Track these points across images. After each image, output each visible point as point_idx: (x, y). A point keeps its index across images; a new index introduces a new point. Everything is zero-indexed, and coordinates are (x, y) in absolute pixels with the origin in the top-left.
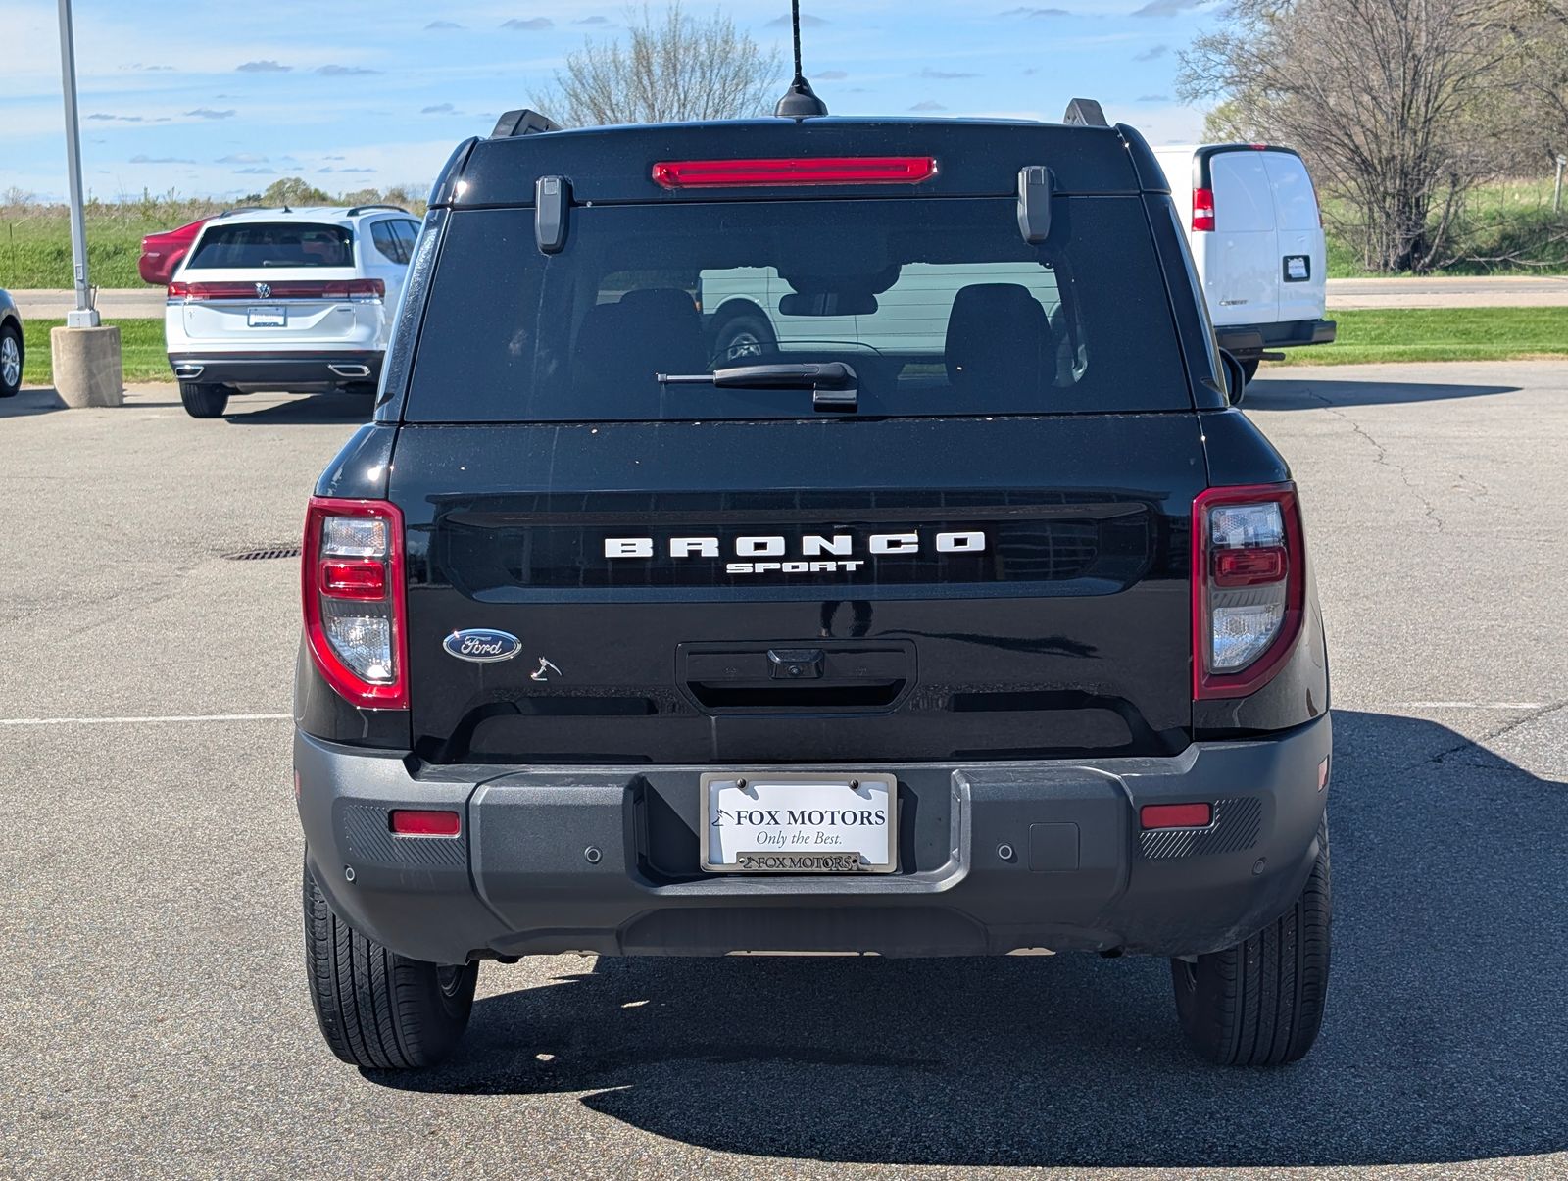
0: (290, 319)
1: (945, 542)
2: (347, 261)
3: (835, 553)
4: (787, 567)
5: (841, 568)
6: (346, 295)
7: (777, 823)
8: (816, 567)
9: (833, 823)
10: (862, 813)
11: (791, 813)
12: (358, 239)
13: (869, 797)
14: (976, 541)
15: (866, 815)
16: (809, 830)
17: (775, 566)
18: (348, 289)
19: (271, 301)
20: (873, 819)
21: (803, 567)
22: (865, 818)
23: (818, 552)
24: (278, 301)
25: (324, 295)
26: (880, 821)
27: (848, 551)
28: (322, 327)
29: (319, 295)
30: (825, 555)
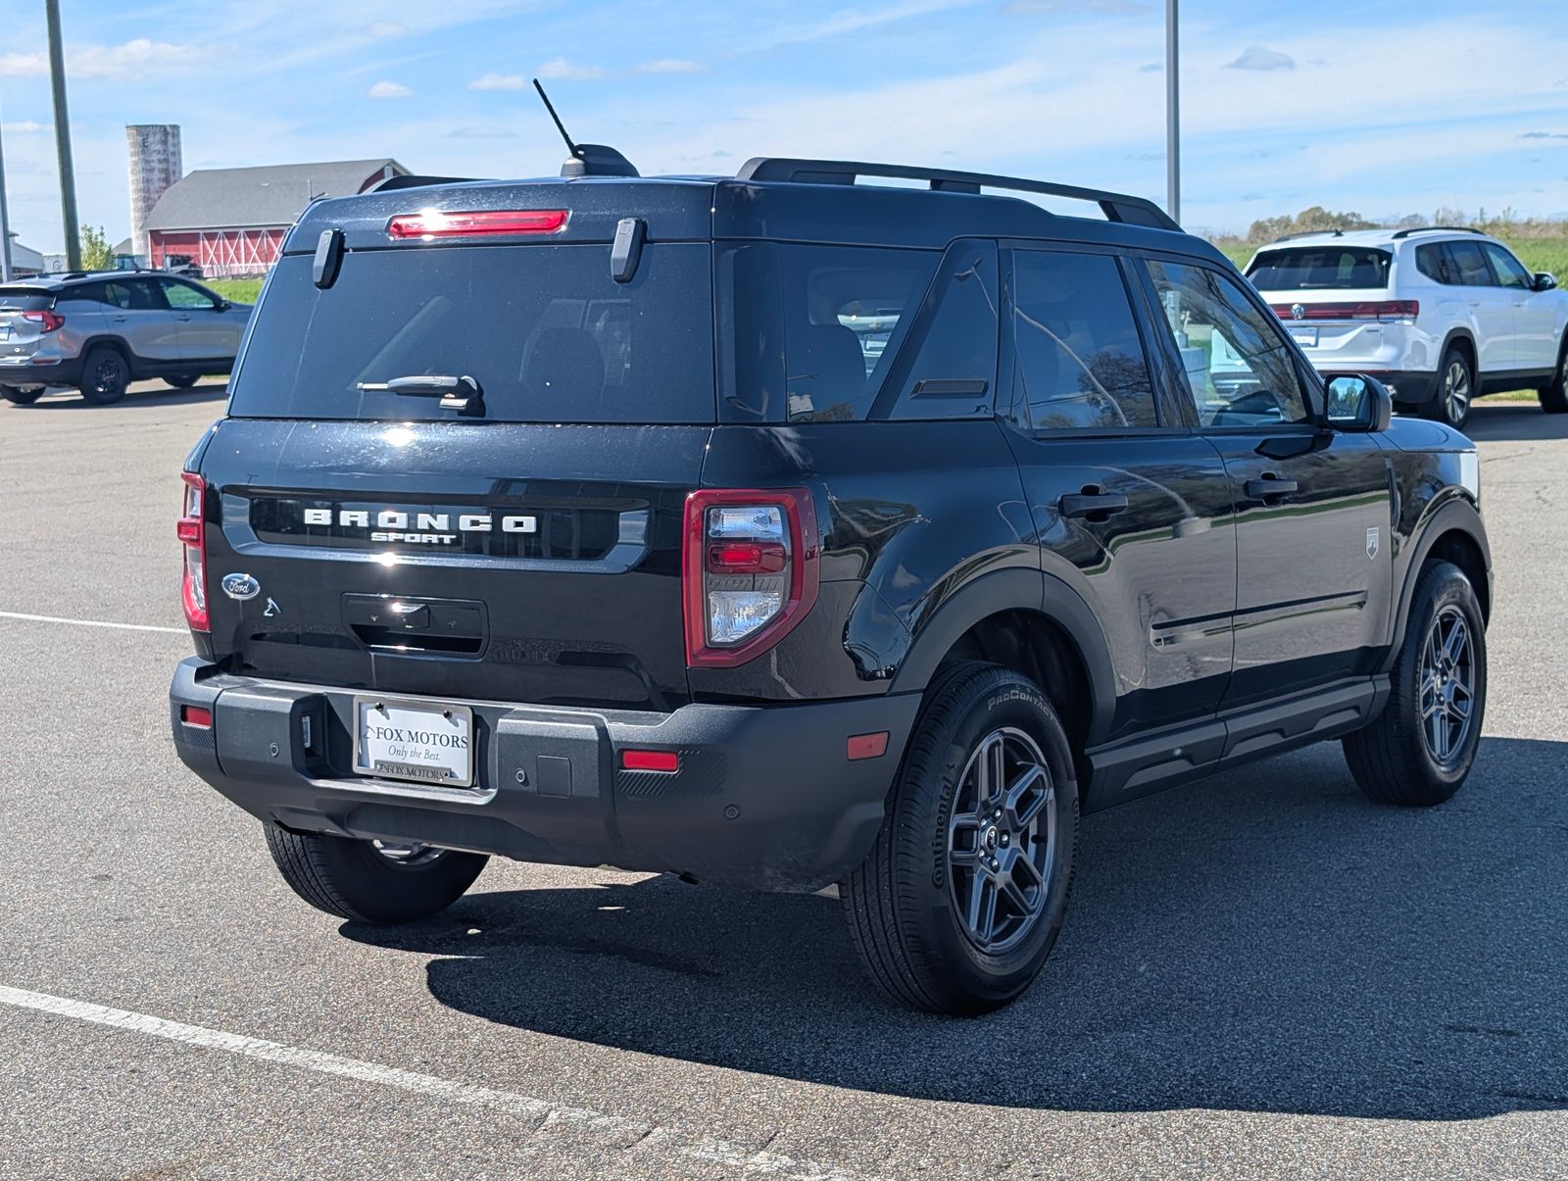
0: (1321, 340)
1: (508, 524)
2: (1382, 283)
3: (437, 528)
4: (407, 538)
5: (441, 540)
6: (1375, 316)
7: (401, 740)
8: (425, 538)
9: (434, 744)
10: (453, 737)
11: (410, 733)
12: (1396, 261)
13: (457, 725)
14: (529, 524)
15: (455, 739)
16: (421, 747)
17: (400, 536)
18: (1378, 310)
19: (1304, 322)
20: (460, 742)
21: (417, 538)
22: (455, 742)
23: (426, 527)
24: (1310, 322)
25: (1354, 316)
26: (465, 745)
27: (445, 528)
28: (1351, 347)
29: (1349, 317)
30: (431, 530)
